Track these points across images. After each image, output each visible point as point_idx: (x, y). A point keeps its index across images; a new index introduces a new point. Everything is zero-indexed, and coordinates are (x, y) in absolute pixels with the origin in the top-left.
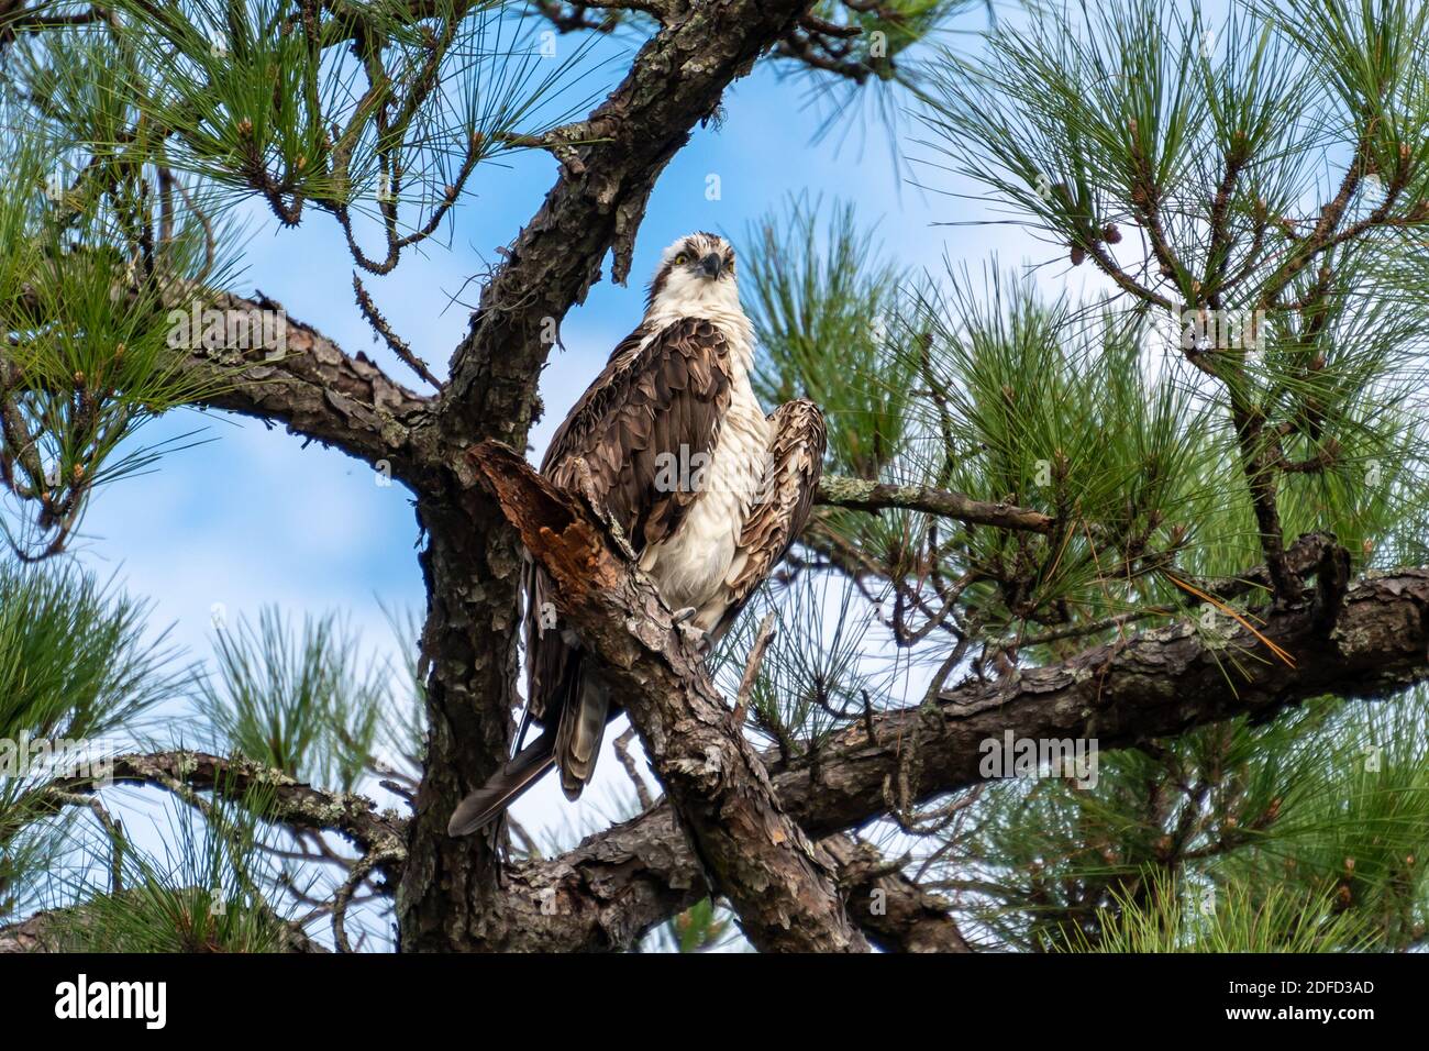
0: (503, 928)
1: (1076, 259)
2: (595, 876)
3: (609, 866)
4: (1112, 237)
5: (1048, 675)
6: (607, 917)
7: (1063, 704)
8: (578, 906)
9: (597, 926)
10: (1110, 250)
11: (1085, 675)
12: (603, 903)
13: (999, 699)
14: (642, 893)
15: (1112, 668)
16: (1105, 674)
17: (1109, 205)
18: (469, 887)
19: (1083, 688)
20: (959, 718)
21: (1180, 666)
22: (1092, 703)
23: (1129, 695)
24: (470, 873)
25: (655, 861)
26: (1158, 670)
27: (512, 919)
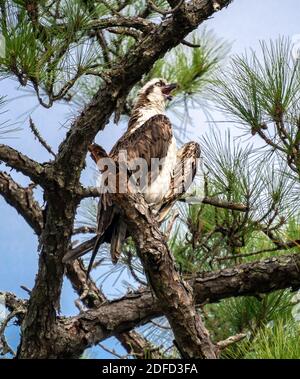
0: (55, 336)
1: (253, 134)
2: (84, 323)
3: (88, 320)
4: (265, 127)
5: (229, 271)
6: (87, 336)
7: (234, 280)
8: (79, 332)
9: (84, 338)
10: (264, 131)
11: (241, 271)
12: (86, 332)
13: (214, 277)
14: (98, 330)
15: (250, 269)
16: (247, 272)
17: (265, 117)
18: (46, 321)
19: (240, 275)
20: (201, 282)
21: (271, 270)
22: (243, 280)
23: (255, 278)
24: (47, 317)
25: (103, 320)
26: (264, 271)
27: (58, 333)
